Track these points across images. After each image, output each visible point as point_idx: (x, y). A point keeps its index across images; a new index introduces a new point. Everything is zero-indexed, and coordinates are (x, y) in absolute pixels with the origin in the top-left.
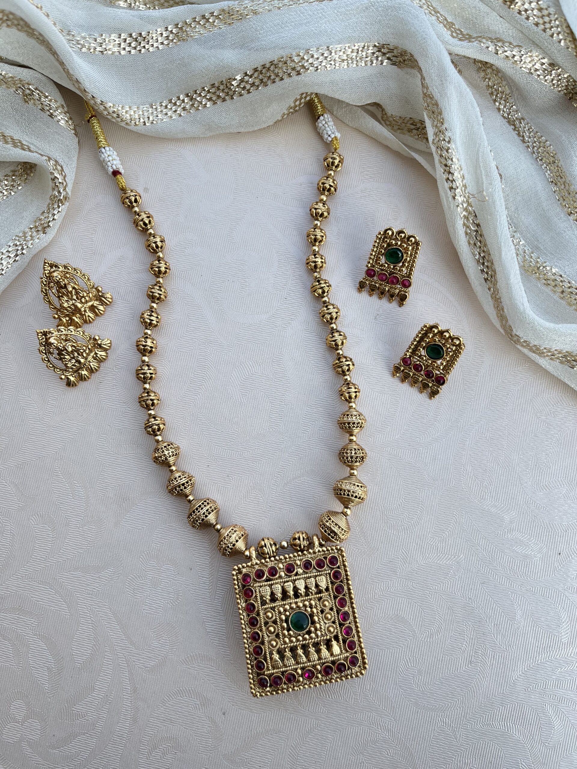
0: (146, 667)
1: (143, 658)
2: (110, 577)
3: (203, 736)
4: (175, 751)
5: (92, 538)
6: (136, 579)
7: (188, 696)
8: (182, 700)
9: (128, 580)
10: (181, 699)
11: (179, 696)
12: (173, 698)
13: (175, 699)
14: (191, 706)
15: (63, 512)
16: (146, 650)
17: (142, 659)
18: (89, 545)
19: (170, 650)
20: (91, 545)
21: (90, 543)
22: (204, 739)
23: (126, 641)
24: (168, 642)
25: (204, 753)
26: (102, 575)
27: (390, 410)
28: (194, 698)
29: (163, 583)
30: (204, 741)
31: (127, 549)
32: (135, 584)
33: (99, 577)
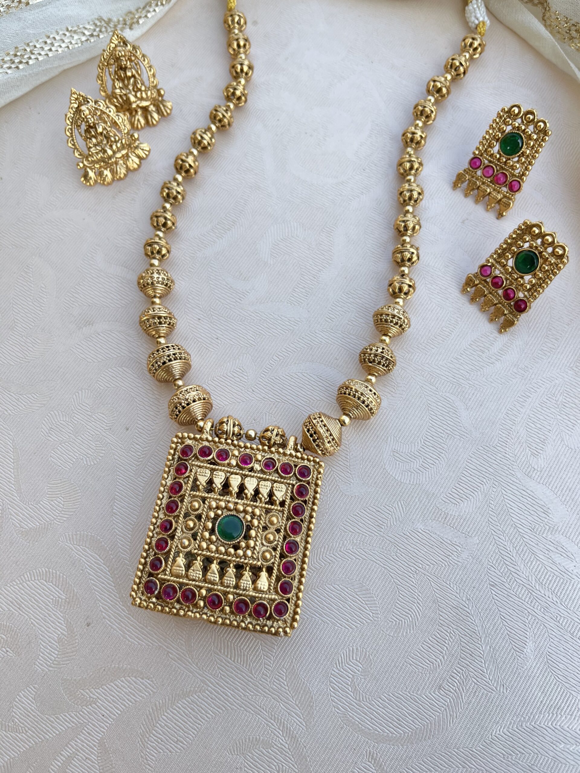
0: (21, 527)
1: (24, 515)
2: (31, 404)
3: (50, 644)
4: (8, 649)
5: (31, 353)
6: (58, 417)
7: (54, 583)
8: (45, 586)
9: (49, 414)
10: (45, 583)
11: (44, 579)
12: (36, 578)
13: (37, 582)
14: (52, 597)
15: (14, 313)
16: (31, 506)
17: (21, 515)
18: (24, 360)
19: (59, 517)
20: (27, 361)
21: (27, 358)
22: (49, 648)
23: (13, 486)
24: (62, 506)
25: (42, 667)
26: (22, 398)
27: (444, 329)
28: (61, 590)
29: (88, 433)
30: (48, 651)
31: (64, 379)
32: (54, 422)
33: (18, 400)
